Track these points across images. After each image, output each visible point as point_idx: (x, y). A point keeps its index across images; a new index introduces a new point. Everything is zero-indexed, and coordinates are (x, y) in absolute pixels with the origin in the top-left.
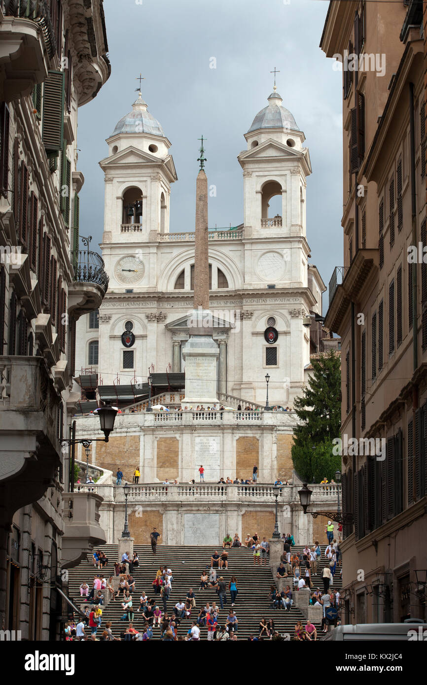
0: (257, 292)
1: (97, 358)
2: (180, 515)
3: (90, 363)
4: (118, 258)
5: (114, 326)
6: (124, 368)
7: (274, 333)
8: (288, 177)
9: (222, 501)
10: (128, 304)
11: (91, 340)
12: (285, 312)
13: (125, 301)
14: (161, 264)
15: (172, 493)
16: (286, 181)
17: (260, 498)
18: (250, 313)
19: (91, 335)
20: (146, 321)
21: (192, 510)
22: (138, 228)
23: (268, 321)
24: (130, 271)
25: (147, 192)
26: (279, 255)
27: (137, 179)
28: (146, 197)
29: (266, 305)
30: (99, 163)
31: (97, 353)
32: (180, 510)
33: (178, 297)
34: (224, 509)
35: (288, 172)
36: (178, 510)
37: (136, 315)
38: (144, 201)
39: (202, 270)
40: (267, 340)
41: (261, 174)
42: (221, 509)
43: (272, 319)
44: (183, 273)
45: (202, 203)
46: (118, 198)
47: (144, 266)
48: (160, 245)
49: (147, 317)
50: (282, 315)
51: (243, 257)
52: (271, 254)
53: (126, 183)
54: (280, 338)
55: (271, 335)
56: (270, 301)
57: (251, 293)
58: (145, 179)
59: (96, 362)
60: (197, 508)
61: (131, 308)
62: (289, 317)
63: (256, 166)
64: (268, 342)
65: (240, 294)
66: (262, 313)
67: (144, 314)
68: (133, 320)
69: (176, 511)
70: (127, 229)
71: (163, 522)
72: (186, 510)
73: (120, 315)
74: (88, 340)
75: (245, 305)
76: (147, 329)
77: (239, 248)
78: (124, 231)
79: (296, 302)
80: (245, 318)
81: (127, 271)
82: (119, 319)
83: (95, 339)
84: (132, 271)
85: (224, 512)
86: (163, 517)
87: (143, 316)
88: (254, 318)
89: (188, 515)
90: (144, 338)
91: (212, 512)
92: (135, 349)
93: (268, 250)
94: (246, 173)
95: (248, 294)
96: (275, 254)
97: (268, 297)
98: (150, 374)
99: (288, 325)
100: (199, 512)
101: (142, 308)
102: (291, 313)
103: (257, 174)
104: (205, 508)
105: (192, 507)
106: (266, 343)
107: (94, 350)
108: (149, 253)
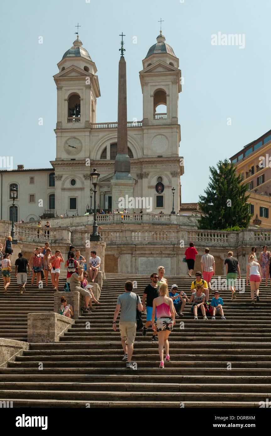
0: (152, 160)
1: (54, 205)
2: (134, 258)
3: (50, 208)
4: (66, 139)
5: (64, 182)
6: (70, 209)
7: (161, 186)
8: (171, 86)
9: (174, 245)
10: (72, 168)
11: (50, 194)
12: (168, 173)
13: (71, 166)
14: (92, 143)
15: (126, 237)
16: (169, 89)
17: (208, 243)
18: (147, 174)
19: (50, 190)
20: (83, 179)
21: (145, 254)
22: (78, 120)
23: (158, 179)
24: (73, 147)
25: (83, 96)
26: (164, 137)
27: (77, 88)
28: (83, 100)
29: (156, 168)
30: (53, 76)
31: (54, 202)
32: (134, 253)
33: (103, 164)
34: (175, 253)
35: (170, 83)
36: (132, 254)
37: (78, 175)
38: (81, 102)
39: (123, 127)
40: (157, 191)
41: (154, 84)
42: (173, 253)
43: (160, 178)
44: (105, 149)
45: (122, 79)
46: (65, 100)
47: (82, 144)
48: (92, 130)
49: (84, 176)
50: (166, 175)
51: (143, 138)
52: (160, 136)
53: (71, 90)
54: (165, 190)
55: (160, 188)
56: (159, 166)
57: (147, 160)
58: (82, 88)
59: (54, 208)
60: (150, 252)
61: (74, 171)
62: (171, 176)
63: (151, 78)
64: (158, 192)
65: (141, 161)
66: (154, 174)
67: (83, 175)
68: (76, 179)
69: (130, 255)
70: (71, 120)
71: (119, 265)
72: (139, 254)
73: (67, 175)
74: (49, 194)
75: (144, 169)
76: (84, 183)
77: (140, 132)
78: (69, 122)
79: (175, 167)
80: (144, 177)
81: (72, 147)
82: (67, 178)
83: (53, 193)
84: (75, 147)
85: (175, 255)
86: (119, 261)
87: (82, 176)
88: (149, 177)
89: (143, 258)
90: (83, 190)
91: (164, 256)
92: (77, 196)
93: (158, 134)
94: (144, 84)
95: (146, 161)
96: (163, 136)
97: (158, 163)
98: (87, 210)
99: (170, 182)
100: (152, 255)
101: (81, 171)
102: (172, 174)
103: (151, 84)
104: (157, 252)
105: (145, 250)
106: (156, 193)
107: (52, 200)
108: (85, 136)
